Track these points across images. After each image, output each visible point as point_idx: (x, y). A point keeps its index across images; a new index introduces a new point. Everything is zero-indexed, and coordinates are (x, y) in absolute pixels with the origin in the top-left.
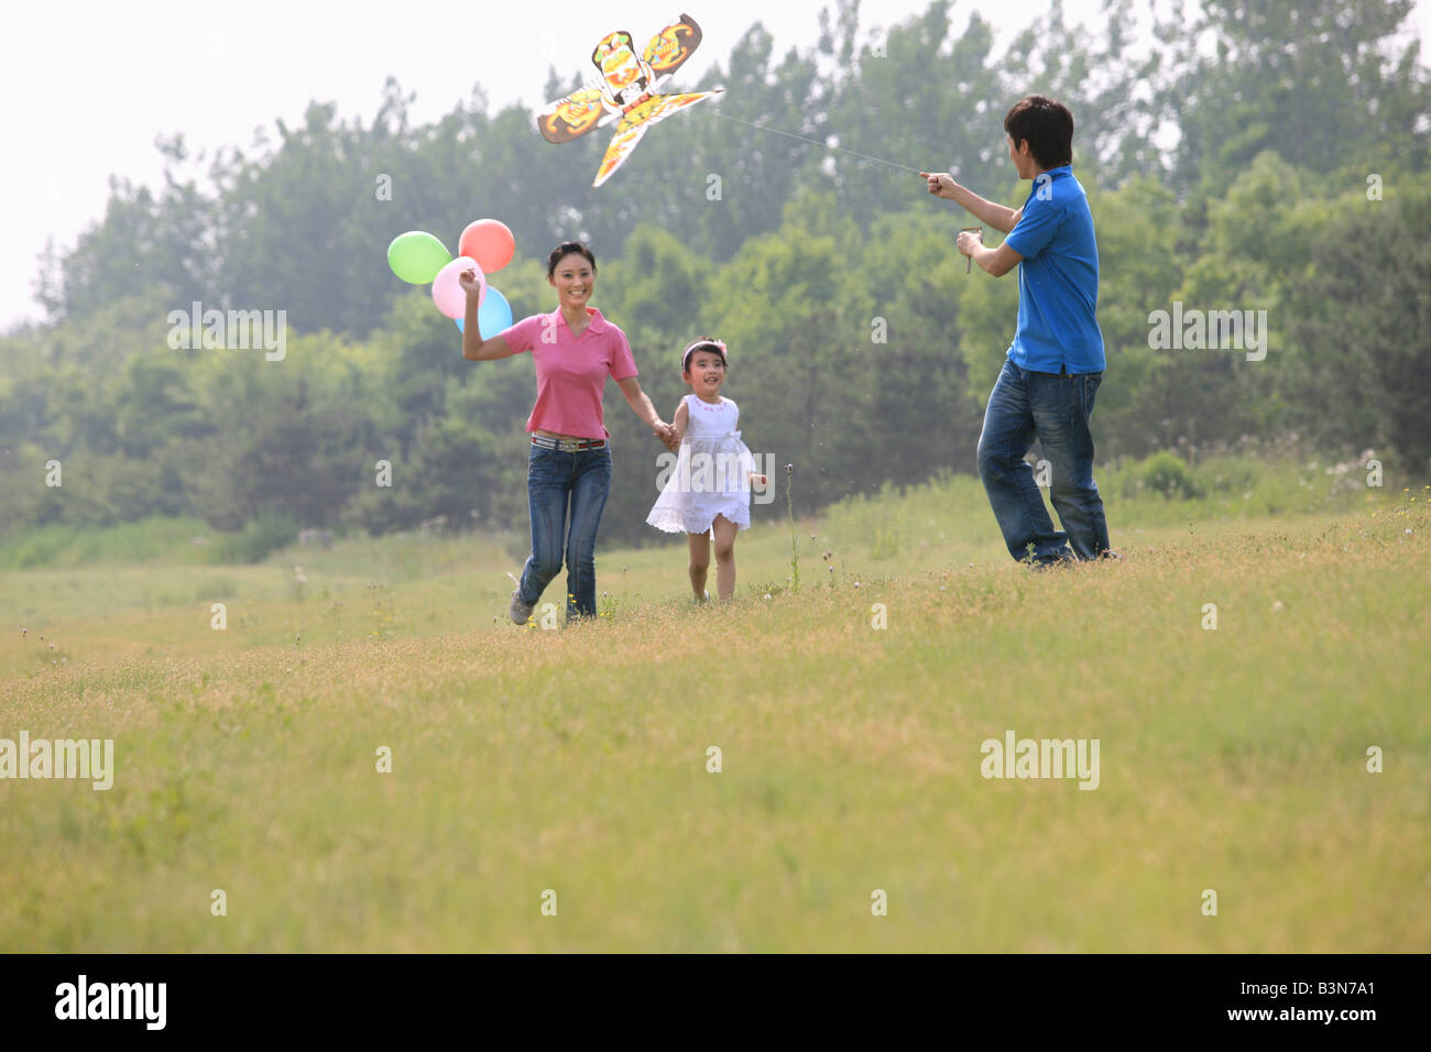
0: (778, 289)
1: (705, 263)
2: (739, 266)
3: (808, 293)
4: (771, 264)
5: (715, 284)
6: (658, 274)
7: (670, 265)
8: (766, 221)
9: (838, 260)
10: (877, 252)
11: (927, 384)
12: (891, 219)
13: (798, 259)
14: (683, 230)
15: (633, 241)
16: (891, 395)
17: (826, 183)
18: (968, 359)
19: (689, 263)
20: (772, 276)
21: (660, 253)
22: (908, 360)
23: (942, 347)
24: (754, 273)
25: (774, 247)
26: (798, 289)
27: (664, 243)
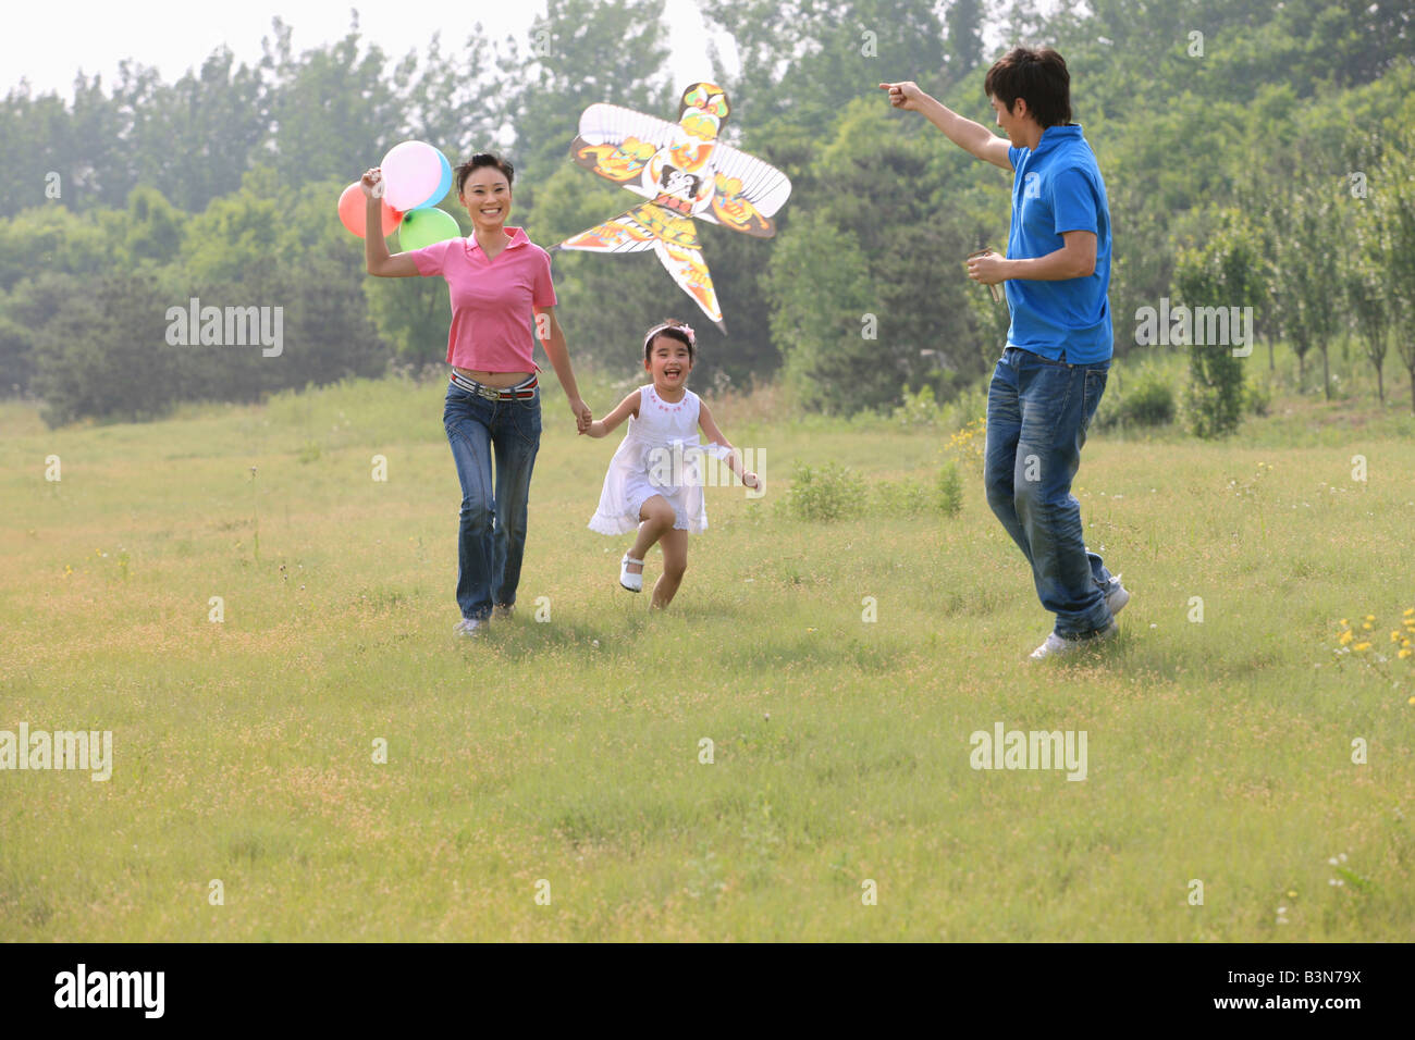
0: (234, 236)
1: (183, 214)
2: (207, 218)
3: (255, 238)
4: (230, 217)
5: (190, 228)
6: (150, 220)
7: (158, 214)
8: (228, 184)
9: (278, 215)
10: (304, 208)
11: (338, 309)
12: (316, 186)
13: (249, 214)
14: (166, 189)
15: (133, 196)
16: (314, 317)
17: (270, 159)
18: (369, 295)
19: (172, 213)
20: (230, 225)
21: (152, 205)
22: (326, 292)
23: (349, 284)
24: (218, 223)
25: (234, 205)
26: (247, 235)
27: (155, 198)
